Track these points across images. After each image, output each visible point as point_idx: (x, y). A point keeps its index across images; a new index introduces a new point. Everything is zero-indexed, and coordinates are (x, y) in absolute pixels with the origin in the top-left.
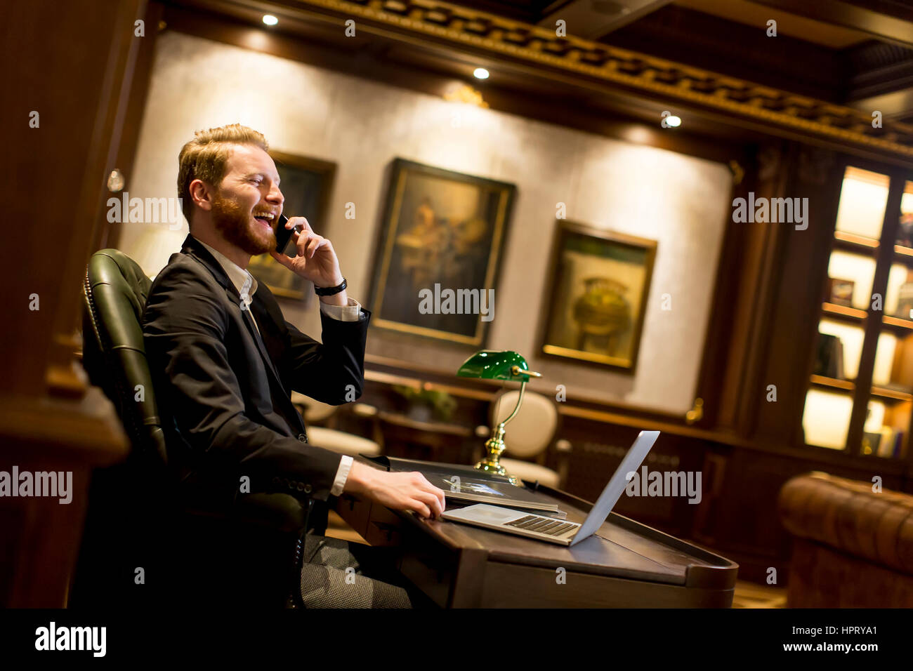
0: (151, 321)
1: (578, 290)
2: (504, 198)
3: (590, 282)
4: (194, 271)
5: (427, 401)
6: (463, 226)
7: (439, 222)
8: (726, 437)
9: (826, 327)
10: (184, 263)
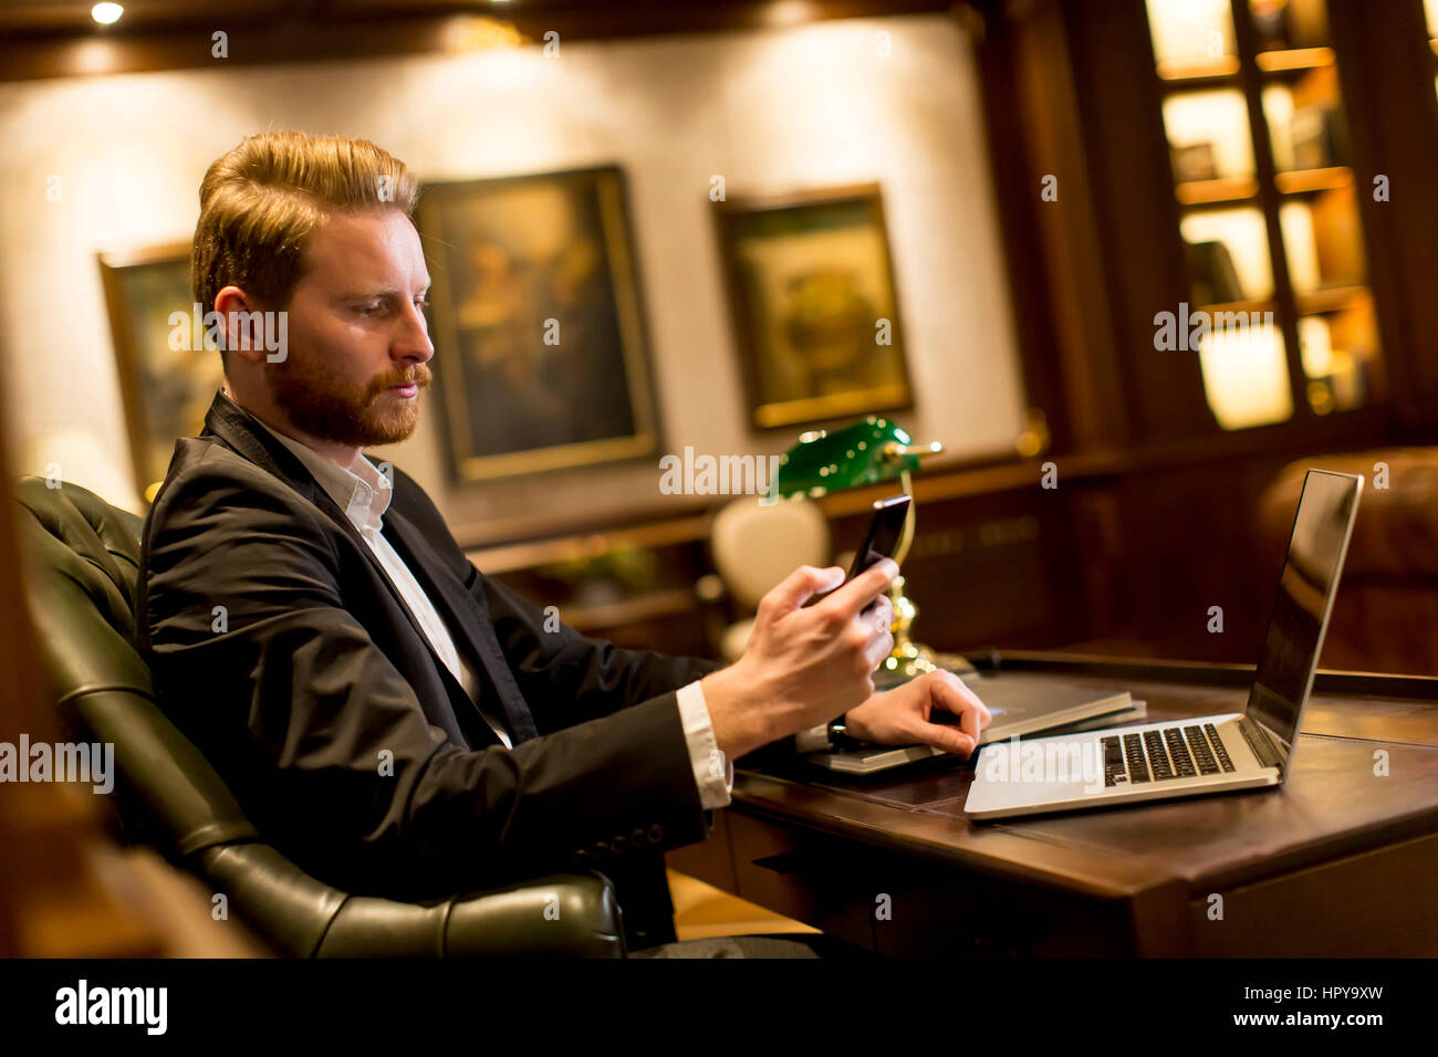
0: (167, 617)
1: (780, 303)
2: (607, 193)
3: (797, 283)
4: (237, 475)
5: (603, 573)
6: (557, 261)
7: (516, 267)
8: (1098, 458)
9: (1197, 229)
10: (206, 463)
